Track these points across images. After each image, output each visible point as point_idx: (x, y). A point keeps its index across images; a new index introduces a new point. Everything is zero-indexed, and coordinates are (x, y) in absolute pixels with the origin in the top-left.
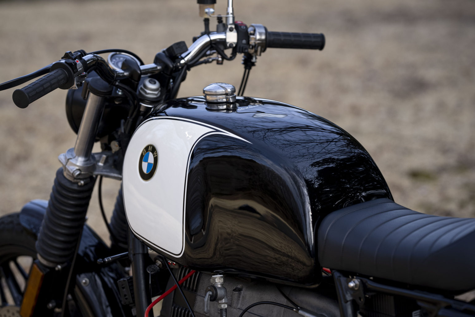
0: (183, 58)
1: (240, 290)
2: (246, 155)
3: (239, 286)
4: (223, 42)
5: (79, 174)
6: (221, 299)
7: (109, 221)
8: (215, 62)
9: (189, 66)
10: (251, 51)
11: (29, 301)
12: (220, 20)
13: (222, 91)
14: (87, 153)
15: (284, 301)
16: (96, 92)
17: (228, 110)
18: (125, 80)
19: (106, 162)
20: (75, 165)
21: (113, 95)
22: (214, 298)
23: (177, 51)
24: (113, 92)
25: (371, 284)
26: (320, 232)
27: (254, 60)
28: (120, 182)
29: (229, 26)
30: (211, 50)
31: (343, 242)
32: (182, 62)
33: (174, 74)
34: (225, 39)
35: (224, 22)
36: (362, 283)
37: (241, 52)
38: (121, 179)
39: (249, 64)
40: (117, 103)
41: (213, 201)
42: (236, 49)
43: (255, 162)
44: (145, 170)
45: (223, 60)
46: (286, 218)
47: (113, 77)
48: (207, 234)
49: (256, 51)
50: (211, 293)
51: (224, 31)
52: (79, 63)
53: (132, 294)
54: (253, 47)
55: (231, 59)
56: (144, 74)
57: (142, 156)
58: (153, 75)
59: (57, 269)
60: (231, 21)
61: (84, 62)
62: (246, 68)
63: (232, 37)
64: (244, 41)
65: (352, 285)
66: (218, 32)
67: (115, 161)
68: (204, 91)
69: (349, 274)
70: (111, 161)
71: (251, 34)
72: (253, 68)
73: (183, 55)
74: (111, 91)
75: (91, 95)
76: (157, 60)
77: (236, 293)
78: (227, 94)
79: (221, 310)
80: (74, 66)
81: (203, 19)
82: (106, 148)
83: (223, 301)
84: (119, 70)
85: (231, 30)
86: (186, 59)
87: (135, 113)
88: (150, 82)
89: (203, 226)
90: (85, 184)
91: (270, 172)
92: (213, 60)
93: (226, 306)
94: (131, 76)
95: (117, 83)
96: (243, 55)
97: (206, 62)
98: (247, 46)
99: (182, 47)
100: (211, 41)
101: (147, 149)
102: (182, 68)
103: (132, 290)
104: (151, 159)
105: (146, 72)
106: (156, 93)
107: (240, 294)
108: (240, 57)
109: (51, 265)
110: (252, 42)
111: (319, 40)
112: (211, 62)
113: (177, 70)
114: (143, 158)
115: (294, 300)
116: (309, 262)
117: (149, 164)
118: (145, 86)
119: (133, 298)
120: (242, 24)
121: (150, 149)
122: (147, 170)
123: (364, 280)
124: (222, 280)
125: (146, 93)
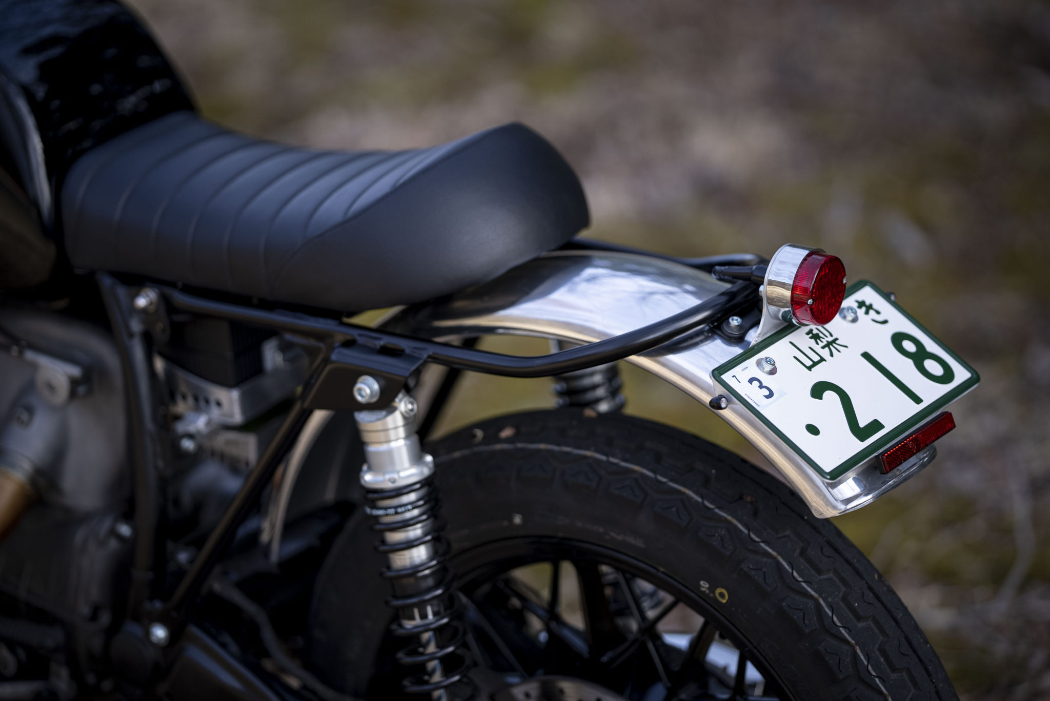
65: (141, 302)
123: (168, 291)
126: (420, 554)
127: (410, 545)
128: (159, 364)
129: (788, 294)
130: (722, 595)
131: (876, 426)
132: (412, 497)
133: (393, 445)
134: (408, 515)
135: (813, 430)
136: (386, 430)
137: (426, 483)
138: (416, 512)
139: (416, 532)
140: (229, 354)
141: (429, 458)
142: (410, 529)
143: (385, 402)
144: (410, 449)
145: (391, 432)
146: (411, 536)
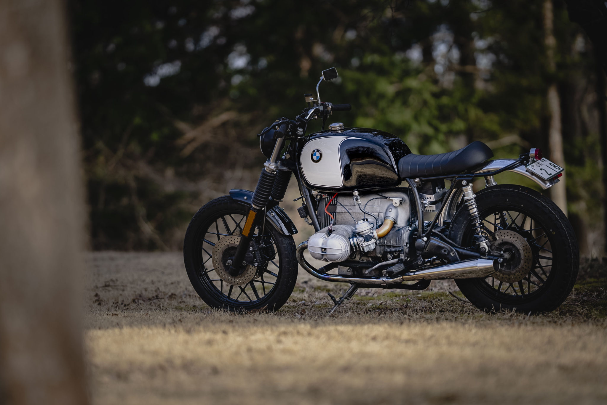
1: (365, 199)
12: (314, 102)
13: (339, 125)
15: (380, 197)
20: (273, 166)
25: (423, 179)
26: (399, 166)
27: (328, 117)
29: (320, 104)
35: (317, 103)
36: (420, 179)
44: (315, 159)
50: (355, 198)
51: (318, 107)
54: (329, 111)
57: (312, 154)
59: (262, 209)
60: (320, 102)
63: (321, 108)
64: (326, 109)
65: (416, 180)
67: (283, 164)
71: (328, 106)
83: (359, 200)
90: (276, 174)
93: (361, 202)
104: (318, 155)
109: (259, 208)
117: (317, 157)
118: (298, 130)
121: (316, 151)
122: (317, 159)
124: (358, 193)
125: (299, 133)
126: (475, 210)
127: (473, 208)
129: (534, 155)
130: (554, 233)
131: (551, 174)
132: (473, 200)
133: (469, 192)
134: (472, 203)
136: (467, 189)
137: (475, 198)
138: (474, 203)
139: (474, 206)
142: (473, 206)
143: (467, 185)
144: (472, 193)
145: (469, 190)
146: (473, 207)
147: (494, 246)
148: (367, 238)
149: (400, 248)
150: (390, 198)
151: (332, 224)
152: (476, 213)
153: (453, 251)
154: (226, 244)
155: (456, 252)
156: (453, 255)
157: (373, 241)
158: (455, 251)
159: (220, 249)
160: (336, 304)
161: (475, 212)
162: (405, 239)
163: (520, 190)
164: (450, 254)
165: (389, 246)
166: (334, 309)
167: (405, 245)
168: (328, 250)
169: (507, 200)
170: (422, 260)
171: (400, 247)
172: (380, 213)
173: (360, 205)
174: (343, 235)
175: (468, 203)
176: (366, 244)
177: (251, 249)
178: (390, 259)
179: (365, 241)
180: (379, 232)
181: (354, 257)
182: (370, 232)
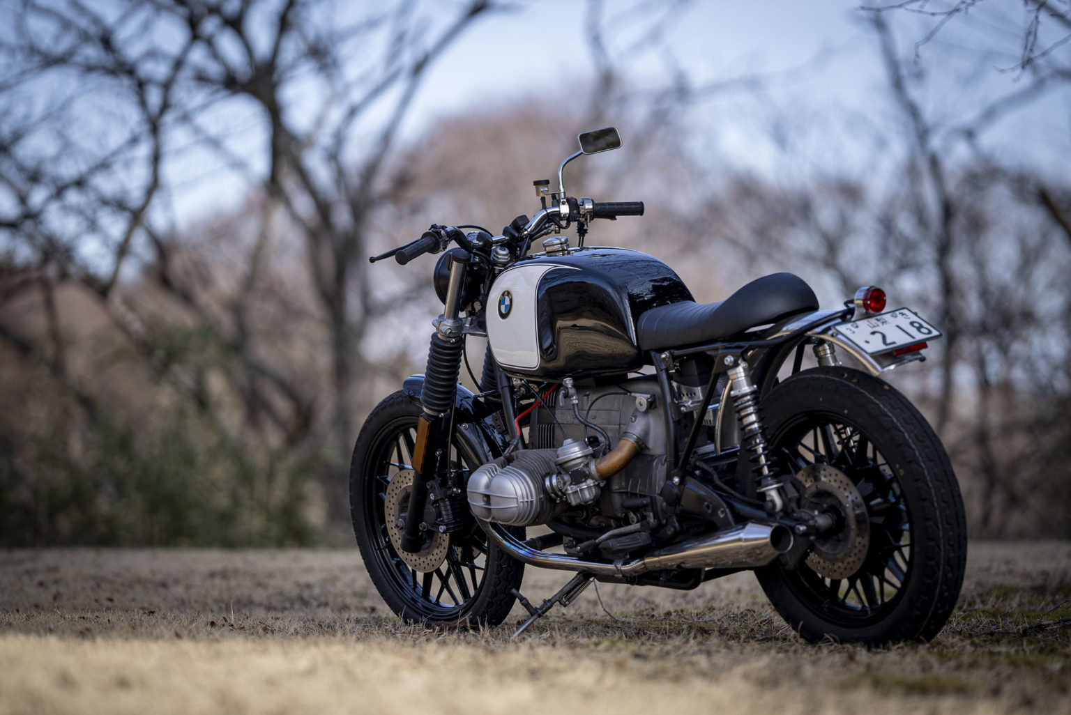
0: (526, 230)
1: (588, 395)
2: (576, 279)
3: (588, 393)
4: (558, 214)
5: (450, 332)
6: (572, 396)
7: (479, 382)
8: (553, 232)
9: (532, 237)
10: (582, 220)
11: (420, 451)
12: (554, 196)
13: (558, 242)
14: (455, 316)
15: (622, 391)
16: (458, 260)
17: (563, 254)
18: (480, 249)
19: (471, 324)
20: (446, 325)
21: (472, 261)
22: (567, 396)
23: (520, 223)
24: (472, 259)
25: (677, 353)
26: (638, 325)
27: (585, 228)
28: (486, 338)
29: (562, 200)
30: (549, 223)
31: (655, 327)
32: (526, 232)
33: (520, 243)
34: (559, 211)
35: (558, 198)
36: (671, 353)
37: (575, 221)
38: (486, 336)
39: (582, 231)
40: (475, 268)
41: (560, 323)
42: (569, 219)
43: (585, 283)
44: (503, 311)
45: (559, 230)
46: (614, 324)
47: (470, 247)
48: (557, 348)
49: (586, 220)
50: (564, 392)
51: (559, 206)
52: (443, 232)
53: (505, 423)
54: (584, 215)
55: (566, 227)
56: (495, 243)
57: (500, 301)
58: (503, 244)
59: (440, 416)
60: (562, 196)
61: (447, 232)
62: (580, 236)
63: (565, 209)
64: (575, 211)
65: (663, 356)
66: (553, 206)
67: (479, 322)
68: (543, 245)
69: (661, 351)
70: (475, 323)
71: (580, 205)
72: (586, 235)
73: (526, 227)
74: (470, 258)
75: (454, 263)
76: (505, 232)
77: (586, 397)
78: (561, 244)
79: (573, 405)
80: (439, 234)
81: (540, 197)
82: (471, 314)
83: (574, 397)
84: (475, 242)
85: (563, 203)
86: (529, 230)
87: (491, 276)
88: (501, 249)
89: (553, 342)
90: (456, 342)
91: (597, 287)
92: (552, 231)
93: (577, 401)
94: (485, 245)
95: (474, 251)
96: (576, 223)
97: (546, 234)
98: (579, 216)
99: (524, 219)
100: (548, 214)
101: (503, 295)
102: (526, 238)
103: (504, 421)
104: (507, 302)
105: (497, 242)
106: (507, 257)
107: (588, 398)
108: (574, 225)
109: (435, 414)
110: (582, 212)
111: (639, 206)
112: (550, 233)
113: (522, 239)
114: (501, 302)
115: (627, 388)
116: (635, 351)
117: (506, 306)
118: (497, 253)
119: (506, 426)
120: (572, 198)
121: (506, 294)
122: (505, 311)
123: (672, 351)
124: (571, 382)
125: (498, 258)
126: (753, 418)
127: (749, 415)
128: (675, 384)
129: (862, 302)
130: (902, 472)
131: (892, 343)
132: (749, 397)
133: (740, 379)
134: (747, 404)
135: (867, 342)
136: (737, 374)
137: (752, 393)
138: (750, 403)
139: (751, 409)
140: (696, 373)
141: (755, 386)
142: (748, 409)
143: (736, 365)
144: (747, 381)
145: (739, 375)
146: (749, 412)
147: (805, 498)
148: (578, 477)
149: (646, 499)
150: (633, 394)
151: (513, 447)
152: (756, 425)
153: (723, 507)
154: (403, 487)
155: (727, 510)
156: (722, 516)
157: (590, 482)
158: (725, 506)
159: (395, 497)
160: (532, 615)
161: (752, 423)
162: (659, 481)
163: (845, 379)
164: (718, 514)
165: (634, 495)
166: (526, 624)
167: (658, 494)
168: (493, 500)
169: (821, 399)
170: (677, 524)
171: (645, 496)
172: (622, 426)
173: (576, 407)
174: (528, 470)
175: (739, 402)
176: (574, 487)
177: (432, 497)
178: (633, 522)
179: (571, 484)
180: (600, 463)
181: (584, 516)
182: (582, 465)
